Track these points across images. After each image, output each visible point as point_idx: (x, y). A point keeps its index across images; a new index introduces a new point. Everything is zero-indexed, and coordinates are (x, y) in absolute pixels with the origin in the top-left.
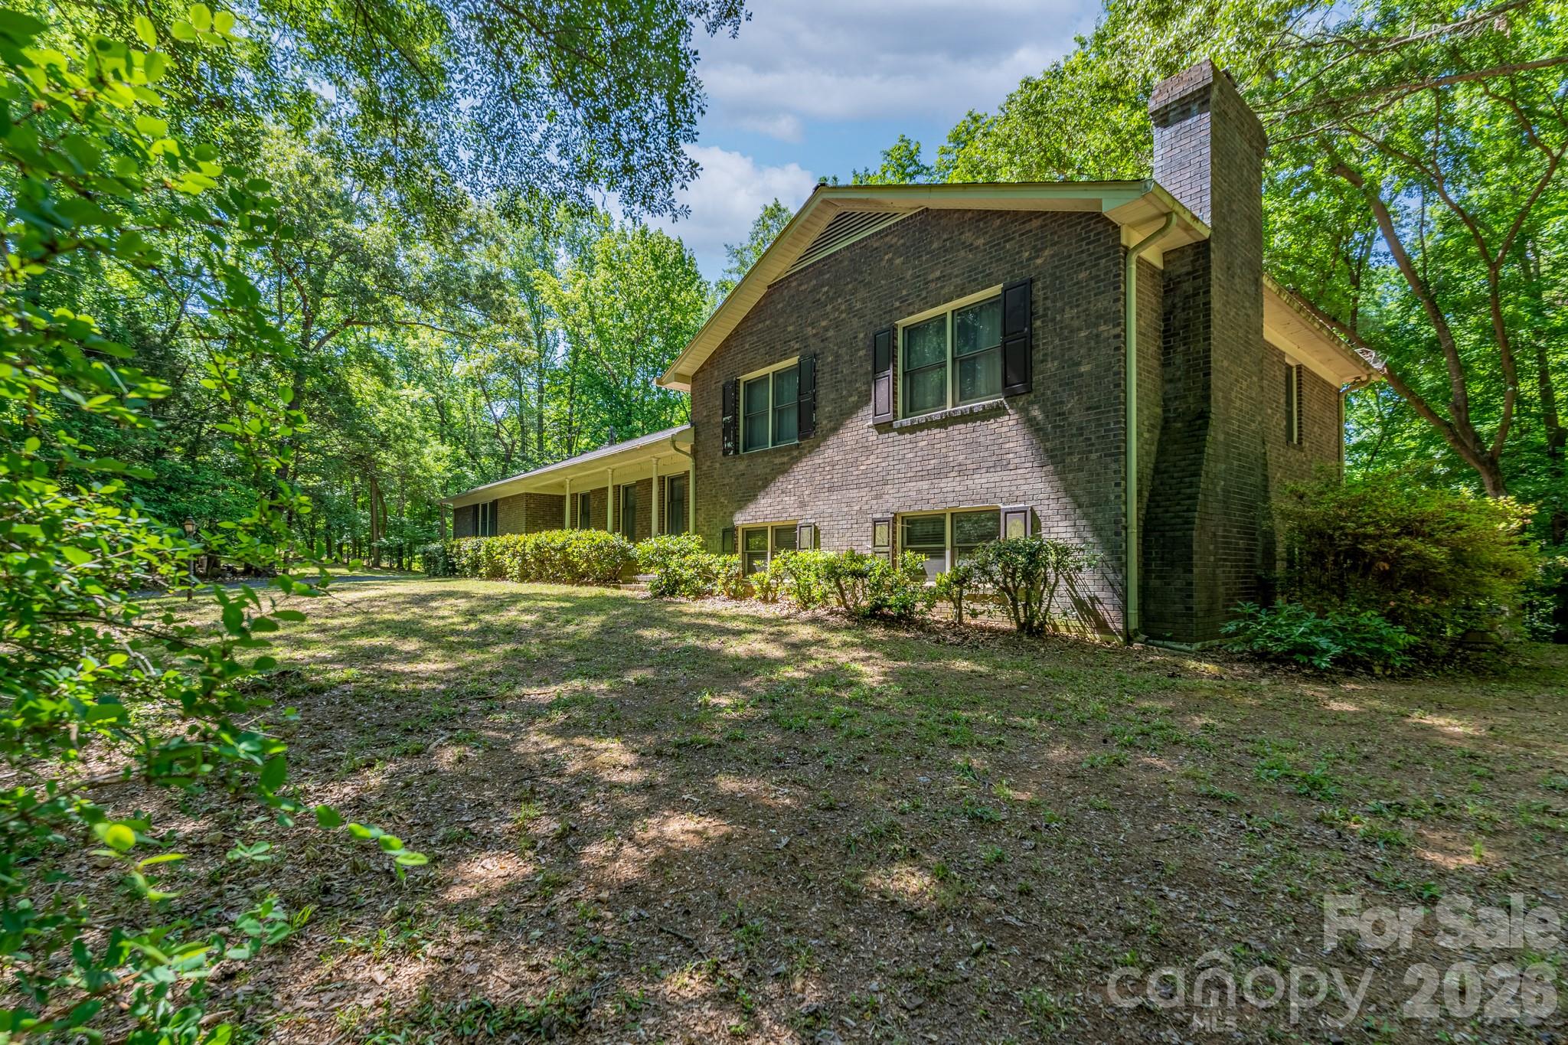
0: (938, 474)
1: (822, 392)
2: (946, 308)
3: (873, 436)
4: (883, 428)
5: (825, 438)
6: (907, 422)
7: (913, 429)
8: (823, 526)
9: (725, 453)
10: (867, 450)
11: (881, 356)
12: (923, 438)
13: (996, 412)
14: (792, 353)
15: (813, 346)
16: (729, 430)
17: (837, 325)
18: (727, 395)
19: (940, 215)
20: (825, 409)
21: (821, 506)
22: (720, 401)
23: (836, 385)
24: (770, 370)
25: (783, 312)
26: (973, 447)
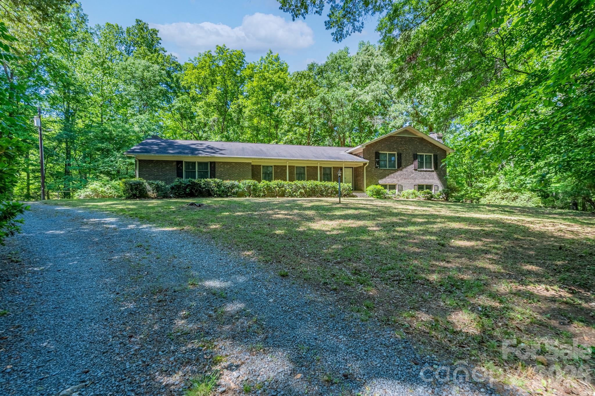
0: (425, 178)
1: (402, 161)
2: (425, 154)
3: (414, 171)
4: (416, 170)
5: (403, 168)
6: (420, 170)
7: (421, 171)
8: (403, 185)
9: (377, 167)
10: (413, 173)
11: (415, 157)
12: (422, 173)
13: (433, 171)
14: (395, 151)
15: (401, 152)
16: (378, 163)
17: (406, 150)
18: (377, 155)
19: (425, 140)
20: (403, 164)
21: (403, 181)
22: (374, 155)
23: (406, 160)
24: (388, 152)
25: (393, 142)
26: (430, 176)
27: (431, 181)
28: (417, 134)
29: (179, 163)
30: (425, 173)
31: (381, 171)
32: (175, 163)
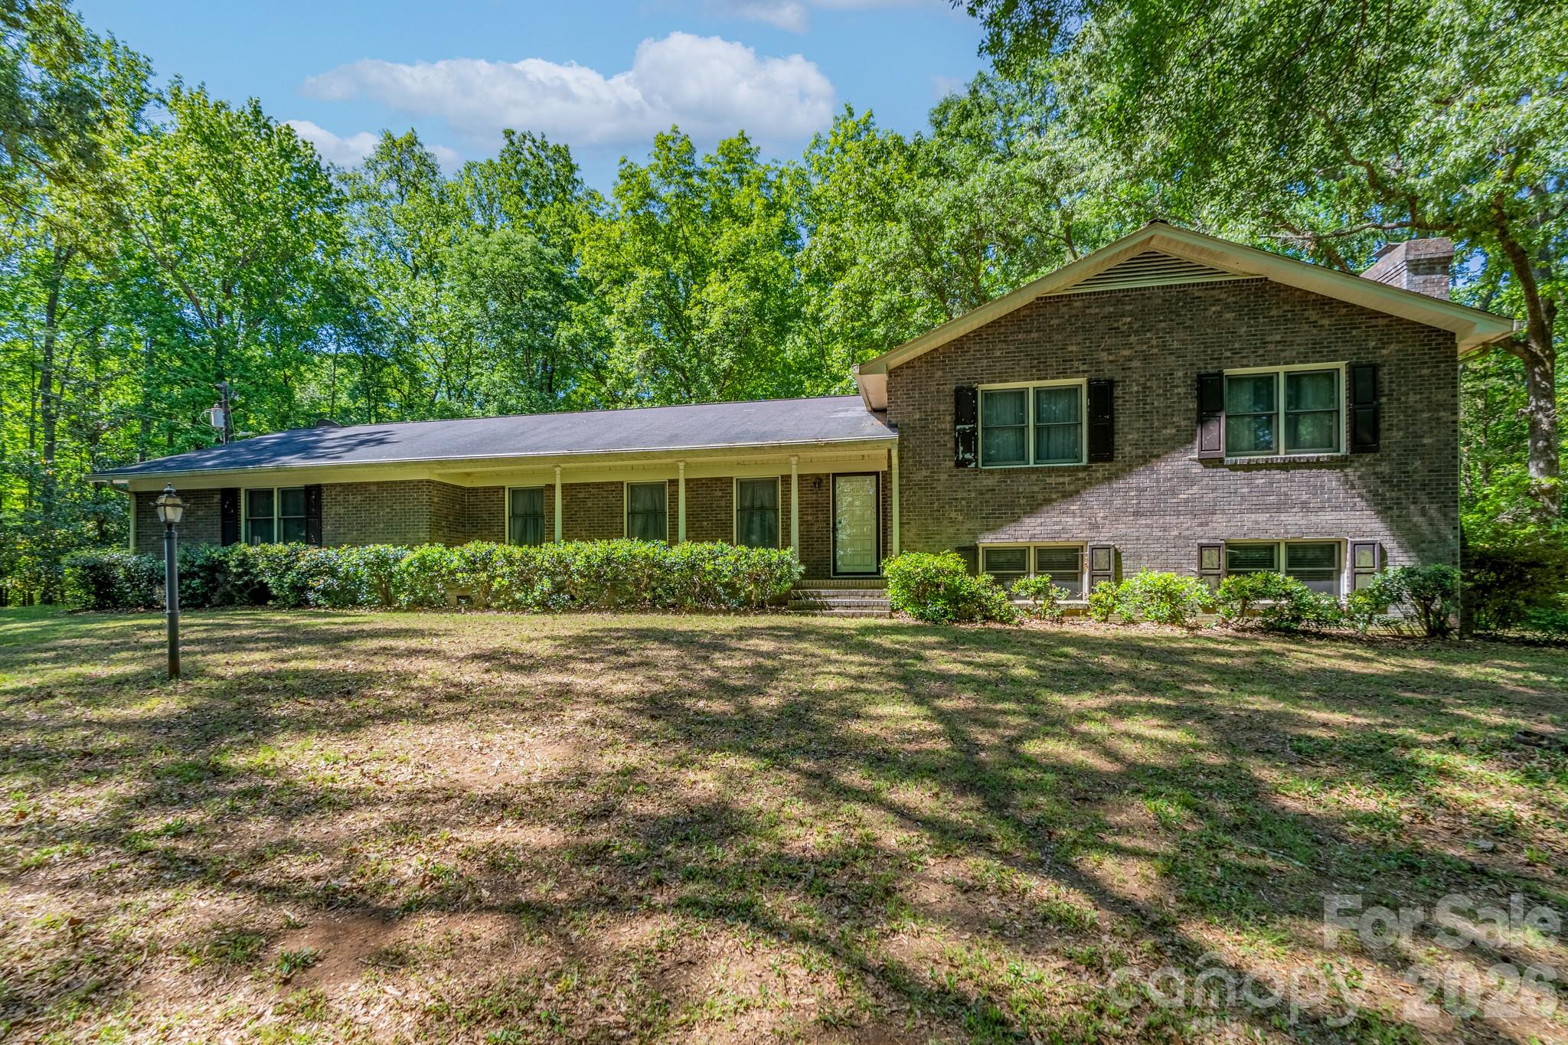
0: (1278, 509)
1: (1121, 420)
2: (1281, 369)
3: (1197, 469)
4: (1213, 464)
6: (1243, 460)
7: (1248, 467)
8: (1126, 549)
9: (961, 464)
10: (1192, 482)
11: (1209, 392)
12: (1260, 478)
13: (1340, 464)
14: (1077, 373)
15: (1108, 371)
16: (967, 440)
17: (1146, 359)
18: (964, 402)
19: (1279, 288)
20: (1127, 436)
21: (1122, 529)
22: (947, 406)
23: (1144, 415)
24: (1031, 385)
25: (1060, 328)
26: (1315, 490)
27: (1327, 518)
28: (1220, 265)
29: (230, 495)
30: (1278, 475)
31: (991, 482)
32: (217, 498)
